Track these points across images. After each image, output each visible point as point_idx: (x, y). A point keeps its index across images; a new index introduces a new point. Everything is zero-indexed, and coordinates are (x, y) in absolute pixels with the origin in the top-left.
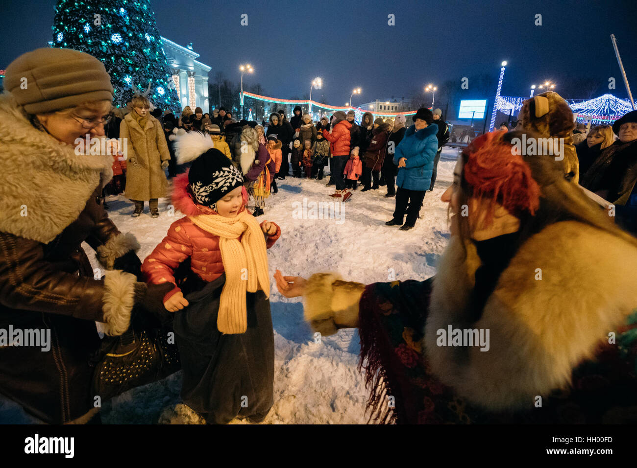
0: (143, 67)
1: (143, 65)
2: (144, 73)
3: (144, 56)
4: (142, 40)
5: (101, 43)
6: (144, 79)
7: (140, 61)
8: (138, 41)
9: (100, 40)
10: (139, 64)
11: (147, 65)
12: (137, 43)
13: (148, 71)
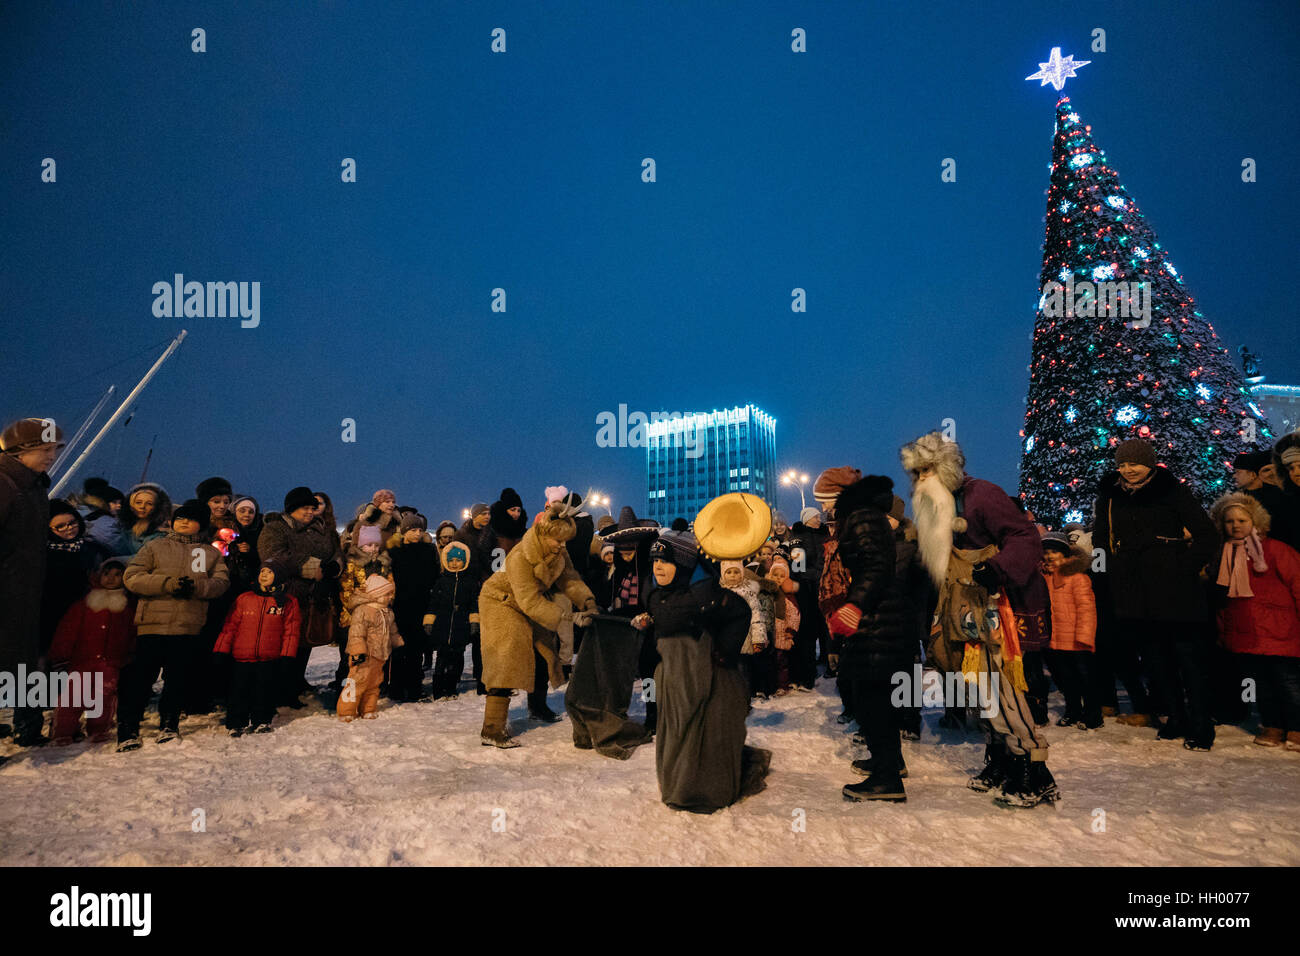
0: (1196, 457)
1: (1195, 452)
2: (1198, 469)
3: (1197, 433)
4: (1188, 401)
5: (1093, 433)
6: (1197, 483)
7: (1185, 445)
8: (1178, 404)
9: (1095, 428)
10: (1185, 452)
11: (1206, 451)
12: (1176, 409)
13: (1209, 463)
